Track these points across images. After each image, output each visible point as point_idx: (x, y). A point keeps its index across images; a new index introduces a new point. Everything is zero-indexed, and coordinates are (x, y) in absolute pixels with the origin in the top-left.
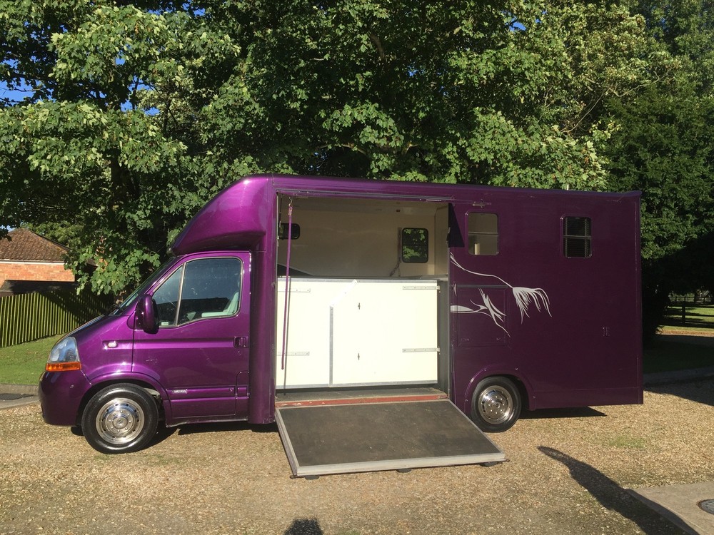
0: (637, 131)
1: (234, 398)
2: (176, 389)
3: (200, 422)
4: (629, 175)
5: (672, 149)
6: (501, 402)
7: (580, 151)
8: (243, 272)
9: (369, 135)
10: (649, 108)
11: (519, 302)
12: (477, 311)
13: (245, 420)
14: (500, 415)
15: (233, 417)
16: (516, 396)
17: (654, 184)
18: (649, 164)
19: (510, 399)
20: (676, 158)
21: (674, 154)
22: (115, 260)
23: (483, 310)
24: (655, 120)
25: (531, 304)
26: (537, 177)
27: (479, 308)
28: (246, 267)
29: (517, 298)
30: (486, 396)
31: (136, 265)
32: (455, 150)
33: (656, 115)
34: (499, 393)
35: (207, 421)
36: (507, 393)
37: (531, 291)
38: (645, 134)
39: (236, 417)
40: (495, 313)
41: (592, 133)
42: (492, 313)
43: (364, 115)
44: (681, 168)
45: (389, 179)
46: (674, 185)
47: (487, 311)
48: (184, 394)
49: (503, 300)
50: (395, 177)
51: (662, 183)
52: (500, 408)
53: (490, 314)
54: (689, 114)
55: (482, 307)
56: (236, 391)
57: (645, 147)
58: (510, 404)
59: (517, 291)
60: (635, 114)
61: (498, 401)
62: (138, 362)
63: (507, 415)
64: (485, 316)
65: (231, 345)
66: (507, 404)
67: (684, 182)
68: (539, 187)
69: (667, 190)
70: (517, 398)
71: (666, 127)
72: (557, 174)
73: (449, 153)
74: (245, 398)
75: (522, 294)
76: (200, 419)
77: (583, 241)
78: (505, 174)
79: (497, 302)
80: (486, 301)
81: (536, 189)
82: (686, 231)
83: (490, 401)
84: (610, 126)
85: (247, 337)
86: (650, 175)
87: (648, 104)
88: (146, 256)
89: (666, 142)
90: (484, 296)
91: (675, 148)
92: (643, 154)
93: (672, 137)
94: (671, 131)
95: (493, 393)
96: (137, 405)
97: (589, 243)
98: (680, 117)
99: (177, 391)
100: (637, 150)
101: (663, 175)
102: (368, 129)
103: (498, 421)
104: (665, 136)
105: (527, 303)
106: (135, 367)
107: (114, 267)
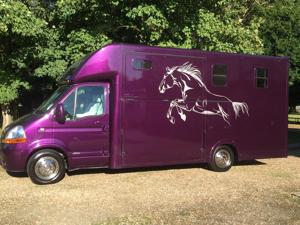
0: (272, 25)
1: (102, 156)
2: (74, 152)
3: (86, 168)
4: (267, 47)
5: (289, 35)
6: (225, 158)
7: (251, 34)
8: (105, 93)
9: (151, 21)
10: (277, 12)
11: (235, 109)
12: (216, 114)
13: (107, 167)
14: (225, 163)
15: (101, 166)
16: (232, 154)
17: (280, 52)
18: (278, 42)
19: (229, 156)
20: (290, 39)
21: (289, 37)
22: (5, 85)
23: (219, 113)
24: (280, 18)
25: (240, 111)
26: (231, 47)
27: (217, 112)
28: (107, 91)
29: (234, 107)
30: (218, 155)
31: (16, 88)
32: (189, 30)
33: (281, 16)
34: (224, 153)
35: (89, 168)
36: (228, 153)
37: (240, 104)
38: (276, 26)
39: (103, 166)
40: (224, 115)
41: (251, 24)
42: (223, 114)
43: (149, 11)
44: (293, 44)
45: (158, 46)
46: (290, 53)
47: (221, 113)
48: (78, 154)
49: (228, 108)
50: (161, 44)
51: (284, 51)
52: (225, 160)
53: (222, 115)
54: (297, 16)
55: (218, 112)
56: (103, 153)
57: (275, 33)
58: (229, 158)
59: (234, 104)
60: (270, 15)
61: (224, 157)
62: (55, 138)
63: (228, 163)
64: (220, 117)
65: (100, 130)
66: (228, 159)
67: (294, 51)
68: (232, 52)
69: (286, 54)
70: (232, 155)
71: (286, 23)
72: (240, 46)
73: (186, 32)
74: (108, 156)
75: (237, 106)
76: (86, 167)
77: (263, 80)
78: (215, 45)
79: (225, 109)
80: (220, 108)
81: (230, 53)
82: (295, 75)
83: (220, 158)
84: (260, 20)
85: (109, 126)
86: (279, 47)
87: (277, 11)
88: (22, 83)
89: (286, 31)
90: (219, 106)
91: (290, 34)
92: (274, 37)
93: (289, 28)
94: (288, 25)
95: (222, 153)
96: (55, 160)
97: (266, 81)
98: (292, 18)
99: (75, 153)
100: (271, 34)
101: (285, 47)
102: (151, 18)
103: (224, 167)
104: (285, 28)
105: (238, 110)
106: (54, 141)
107: (5, 89)
